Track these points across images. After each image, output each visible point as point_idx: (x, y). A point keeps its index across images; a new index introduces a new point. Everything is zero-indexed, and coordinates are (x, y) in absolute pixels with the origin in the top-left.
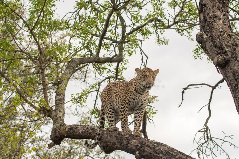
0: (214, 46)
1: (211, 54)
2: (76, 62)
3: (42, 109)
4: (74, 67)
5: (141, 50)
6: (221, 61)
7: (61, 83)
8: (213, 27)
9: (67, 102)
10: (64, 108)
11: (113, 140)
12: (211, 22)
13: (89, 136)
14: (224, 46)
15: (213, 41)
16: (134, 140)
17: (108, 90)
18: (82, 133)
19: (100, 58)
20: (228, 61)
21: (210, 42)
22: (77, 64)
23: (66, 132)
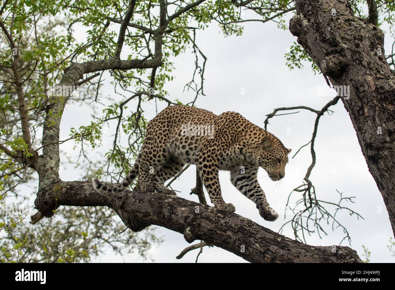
0: (321, 41)
1: (315, 53)
2: (79, 69)
3: (20, 155)
4: (74, 78)
5: (195, 46)
6: (334, 66)
7: (53, 108)
8: (319, 7)
9: (63, 142)
10: (58, 151)
11: (145, 207)
13: (103, 201)
14: (339, 39)
15: (320, 31)
16: (182, 207)
18: (90, 196)
19: (122, 61)
20: (347, 65)
21: (313, 33)
22: (81, 73)
23: (63, 194)
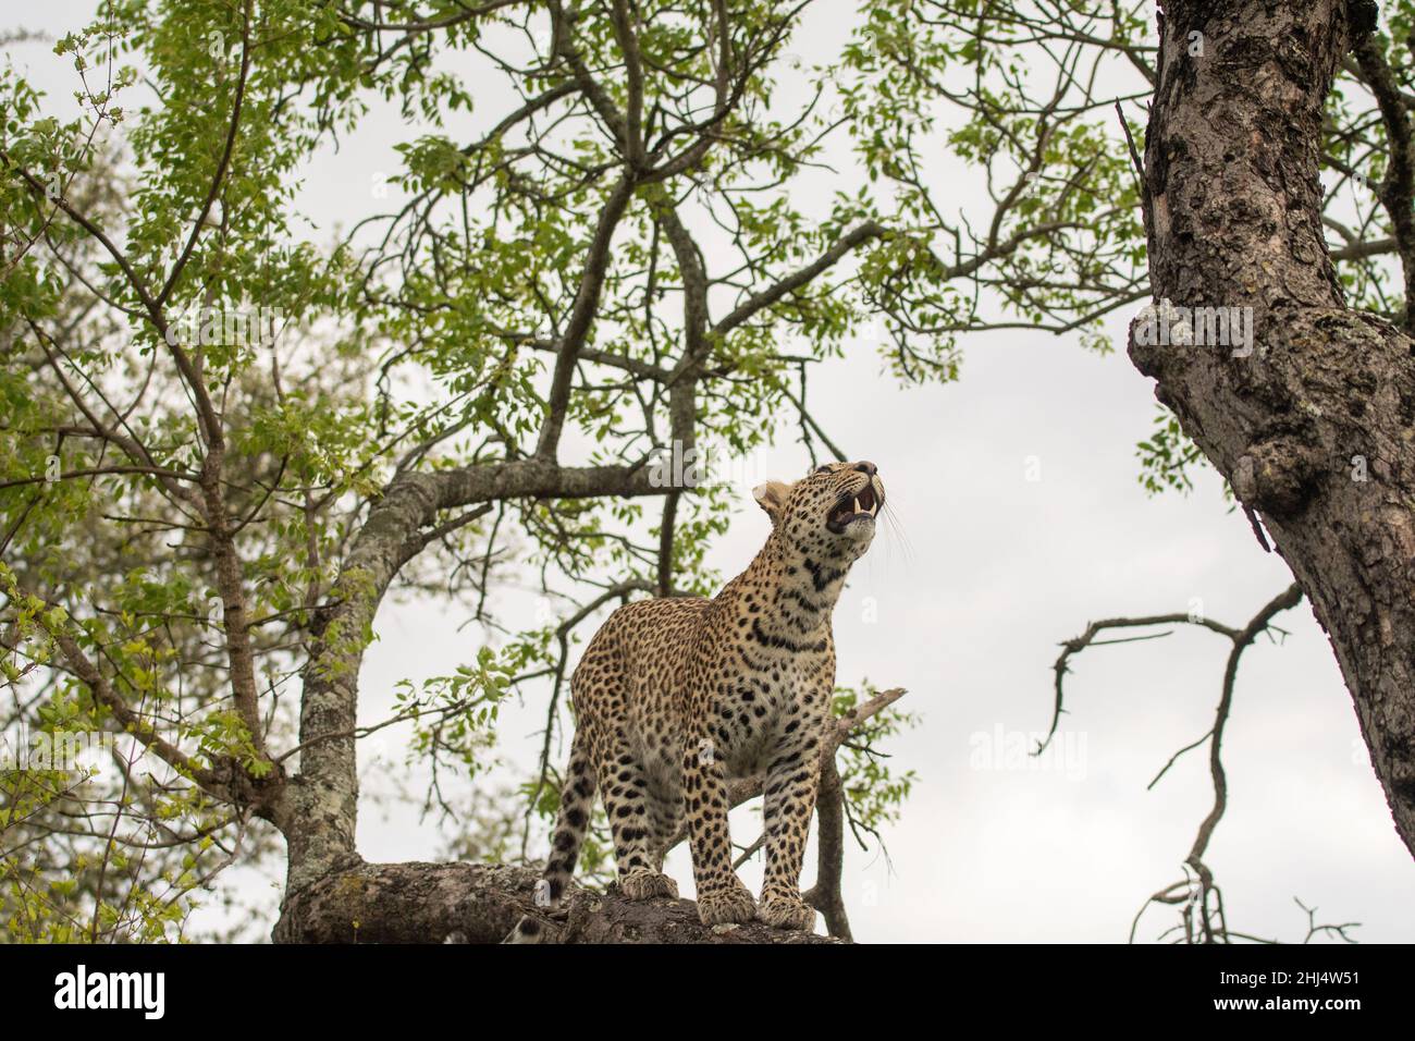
0: (1235, 393)
1: (1216, 435)
2: (422, 490)
3: (223, 773)
4: (408, 520)
5: (804, 416)
6: (1279, 477)
7: (335, 618)
8: (1228, 279)
9: (370, 731)
10: (353, 764)
12: (1218, 250)
14: (1294, 386)
15: (1232, 359)
17: (609, 652)
18: (460, 914)
19: (565, 470)
20: (1322, 475)
21: (1209, 367)
22: (428, 504)
23: (368, 905)
